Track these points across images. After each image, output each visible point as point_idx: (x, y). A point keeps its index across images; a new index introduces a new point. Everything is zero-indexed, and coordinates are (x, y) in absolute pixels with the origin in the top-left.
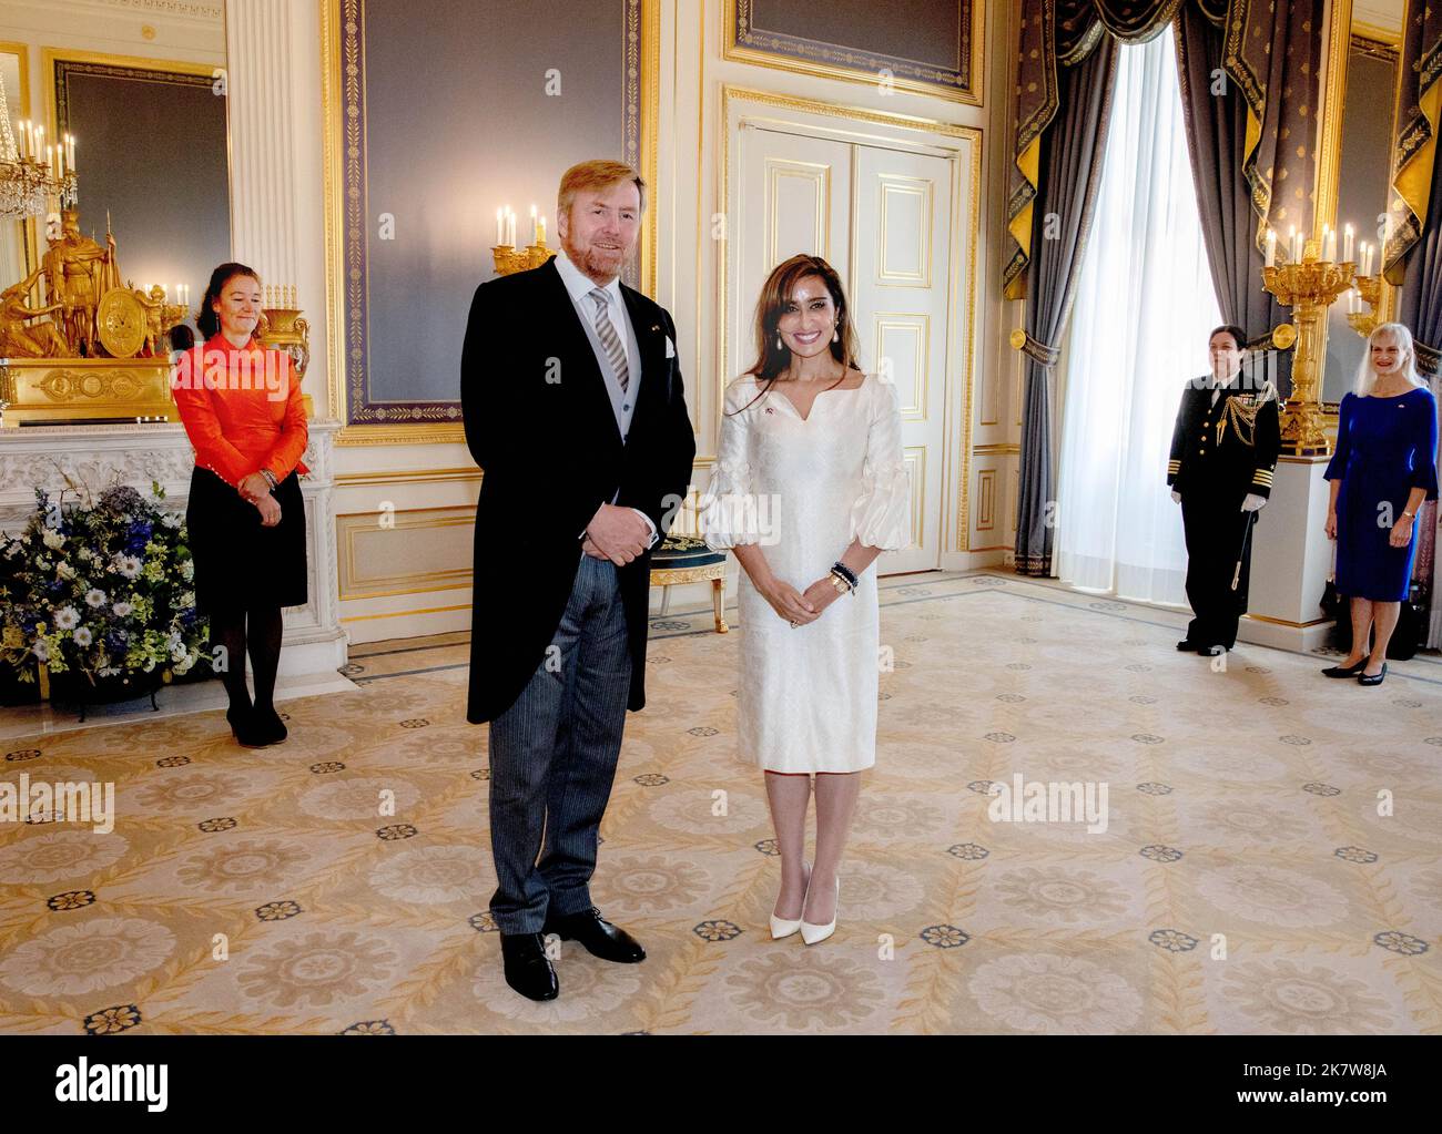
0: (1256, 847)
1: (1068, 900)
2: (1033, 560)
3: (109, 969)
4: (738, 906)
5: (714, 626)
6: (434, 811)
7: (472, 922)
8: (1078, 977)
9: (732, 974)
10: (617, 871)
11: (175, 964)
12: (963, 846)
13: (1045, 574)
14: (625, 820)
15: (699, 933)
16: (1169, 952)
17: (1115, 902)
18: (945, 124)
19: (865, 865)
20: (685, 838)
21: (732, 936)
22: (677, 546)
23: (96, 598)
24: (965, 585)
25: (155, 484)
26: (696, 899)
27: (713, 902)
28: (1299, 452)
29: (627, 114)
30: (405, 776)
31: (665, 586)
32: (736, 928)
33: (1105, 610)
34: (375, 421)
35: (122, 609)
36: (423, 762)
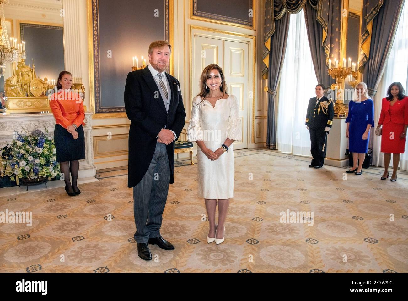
0: (332, 217)
1: (284, 231)
2: (271, 145)
3: (33, 255)
4: (198, 234)
5: (190, 163)
6: (119, 212)
7: (129, 240)
8: (288, 251)
9: (197, 253)
10: (167, 226)
11: (51, 253)
12: (256, 218)
13: (274, 149)
14: (168, 213)
15: (188, 242)
16: (311, 244)
17: (296, 232)
18: (246, 35)
19: (231, 223)
20: (184, 218)
21: (197, 243)
22: (180, 143)
23: (30, 158)
24: (255, 152)
25: (46, 129)
26: (187, 233)
27: (192, 234)
28: (338, 116)
29: (166, 33)
30: (111, 203)
31: (178, 153)
32: (198, 241)
33: (290, 158)
34: (102, 112)
35: (37, 161)
36: (116, 200)
